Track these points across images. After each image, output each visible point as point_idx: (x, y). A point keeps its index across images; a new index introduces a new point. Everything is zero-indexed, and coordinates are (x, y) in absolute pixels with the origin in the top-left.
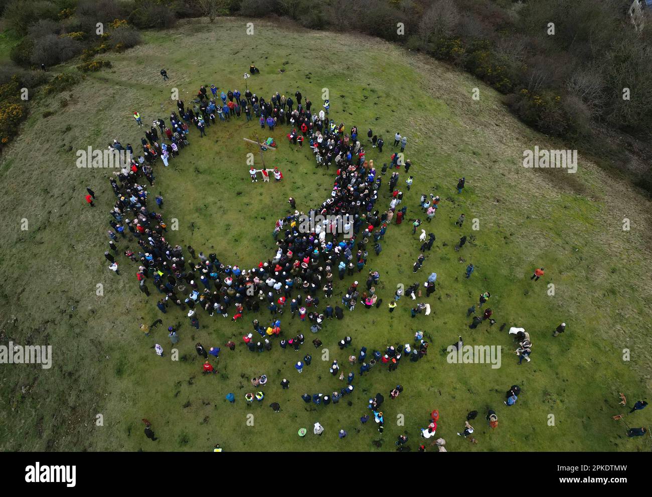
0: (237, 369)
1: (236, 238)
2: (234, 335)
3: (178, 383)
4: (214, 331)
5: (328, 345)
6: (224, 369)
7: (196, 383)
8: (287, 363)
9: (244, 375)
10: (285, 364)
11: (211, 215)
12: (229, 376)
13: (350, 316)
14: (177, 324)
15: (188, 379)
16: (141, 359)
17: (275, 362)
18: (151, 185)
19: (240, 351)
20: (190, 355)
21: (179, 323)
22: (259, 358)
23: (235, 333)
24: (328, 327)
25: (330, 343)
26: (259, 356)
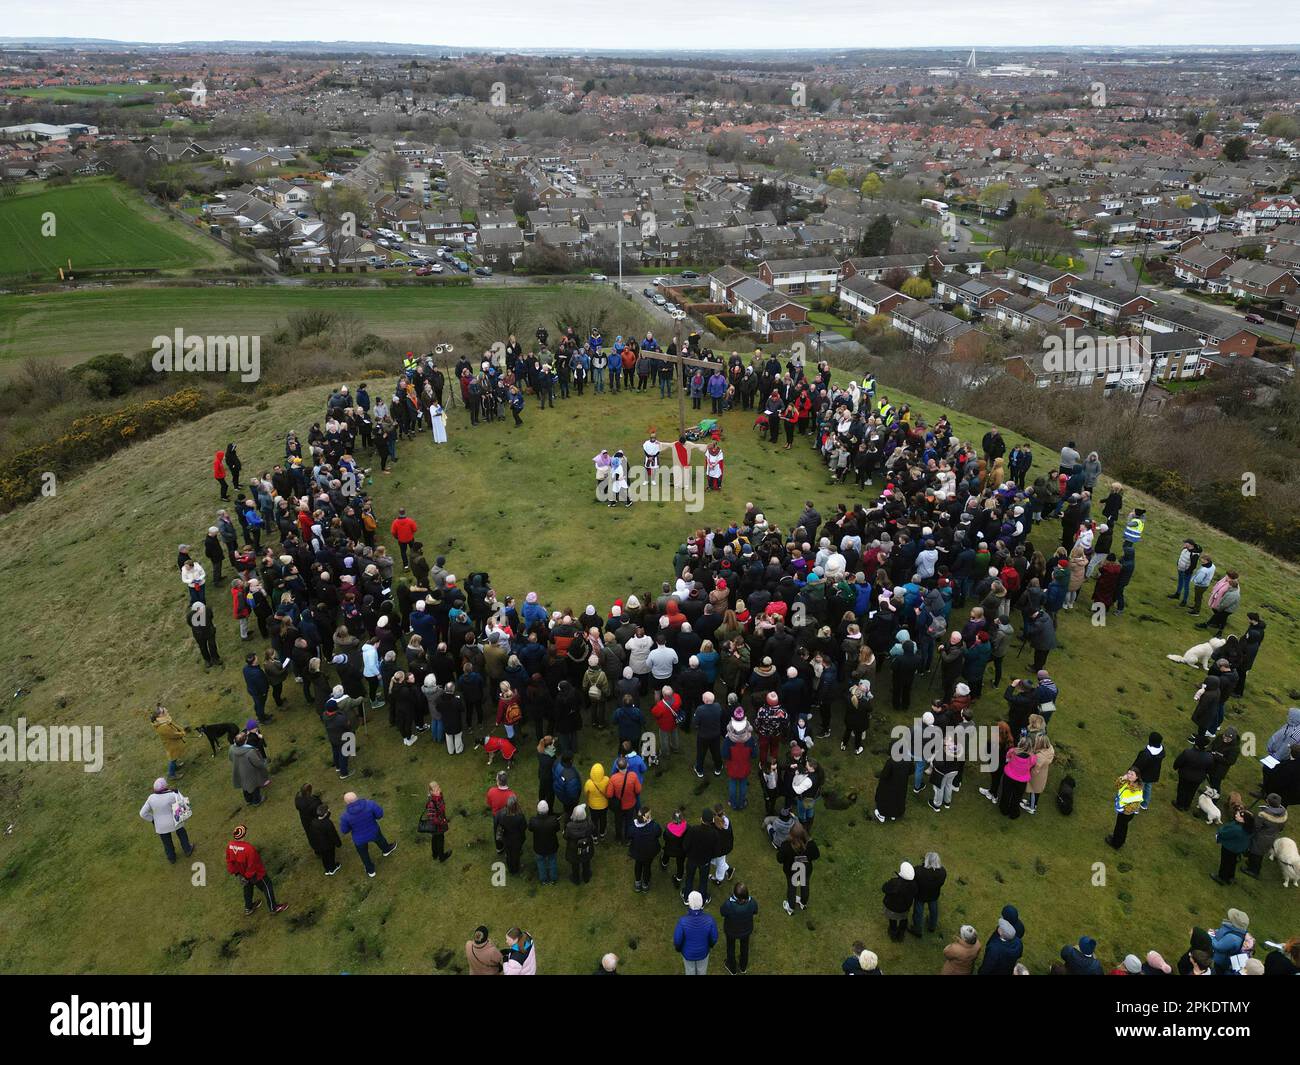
0: (427, 930)
1: (562, 575)
2: (463, 813)
3: (184, 944)
4: (398, 789)
5: (835, 910)
6: (378, 921)
7: (247, 953)
8: (641, 946)
9: (451, 955)
10: (633, 945)
11: (510, 528)
12: (387, 950)
13: (934, 828)
14: (286, 755)
15: (224, 934)
16: (108, 846)
17: (592, 931)
18: (383, 469)
19: (466, 869)
20: (276, 854)
21: (294, 752)
22: (531, 904)
23: (468, 806)
24: (837, 845)
25: (841, 907)
26: (532, 893)
